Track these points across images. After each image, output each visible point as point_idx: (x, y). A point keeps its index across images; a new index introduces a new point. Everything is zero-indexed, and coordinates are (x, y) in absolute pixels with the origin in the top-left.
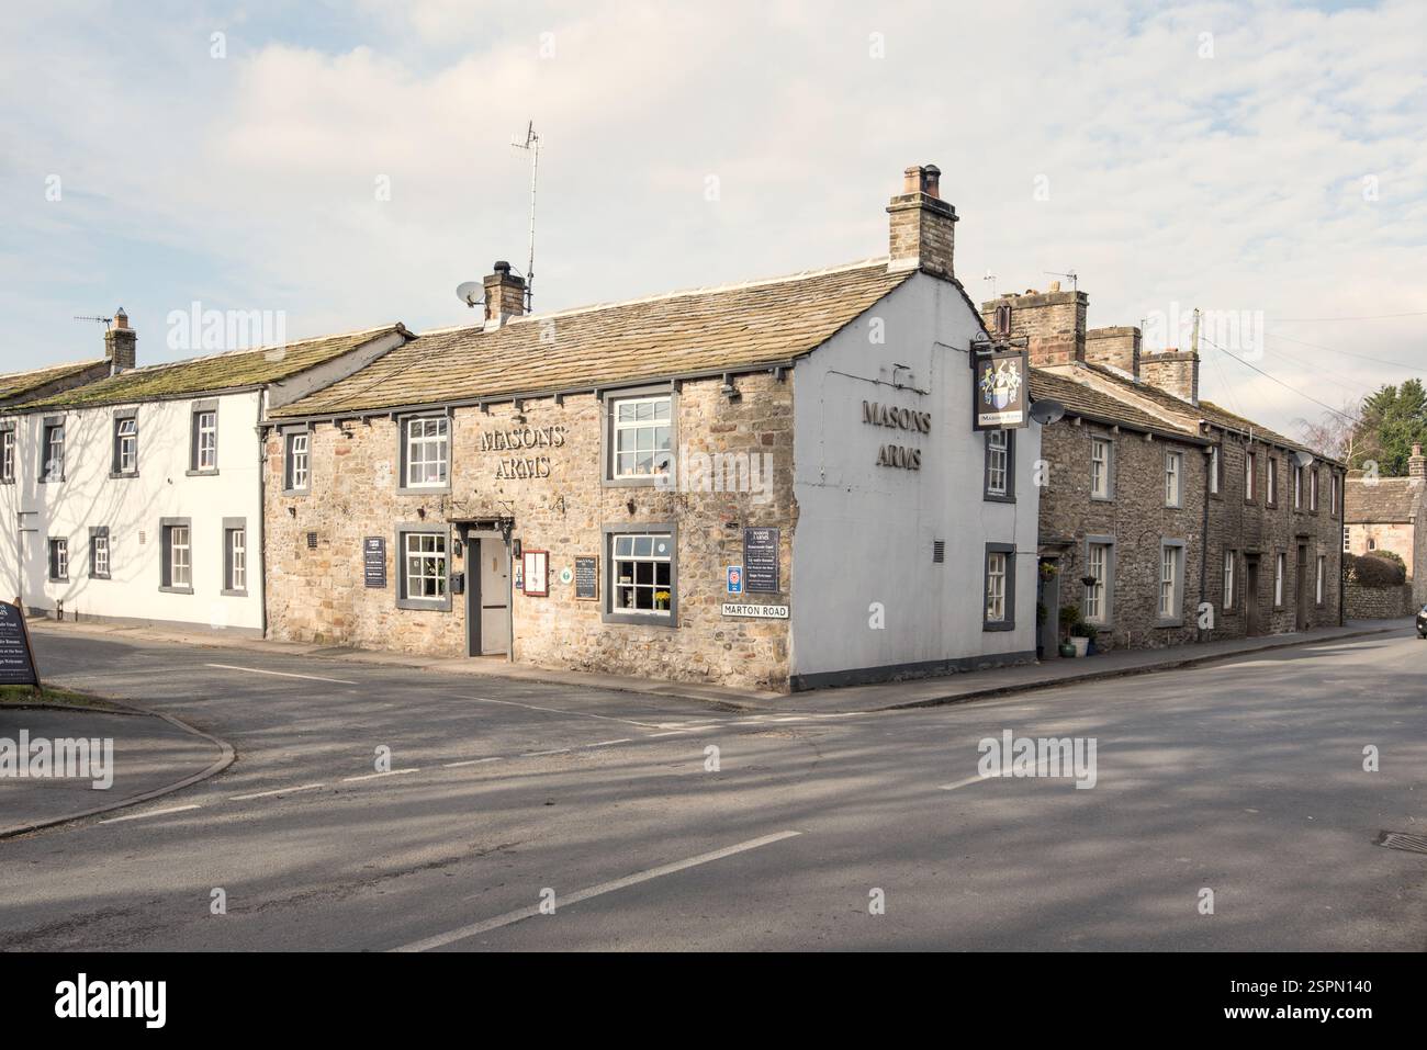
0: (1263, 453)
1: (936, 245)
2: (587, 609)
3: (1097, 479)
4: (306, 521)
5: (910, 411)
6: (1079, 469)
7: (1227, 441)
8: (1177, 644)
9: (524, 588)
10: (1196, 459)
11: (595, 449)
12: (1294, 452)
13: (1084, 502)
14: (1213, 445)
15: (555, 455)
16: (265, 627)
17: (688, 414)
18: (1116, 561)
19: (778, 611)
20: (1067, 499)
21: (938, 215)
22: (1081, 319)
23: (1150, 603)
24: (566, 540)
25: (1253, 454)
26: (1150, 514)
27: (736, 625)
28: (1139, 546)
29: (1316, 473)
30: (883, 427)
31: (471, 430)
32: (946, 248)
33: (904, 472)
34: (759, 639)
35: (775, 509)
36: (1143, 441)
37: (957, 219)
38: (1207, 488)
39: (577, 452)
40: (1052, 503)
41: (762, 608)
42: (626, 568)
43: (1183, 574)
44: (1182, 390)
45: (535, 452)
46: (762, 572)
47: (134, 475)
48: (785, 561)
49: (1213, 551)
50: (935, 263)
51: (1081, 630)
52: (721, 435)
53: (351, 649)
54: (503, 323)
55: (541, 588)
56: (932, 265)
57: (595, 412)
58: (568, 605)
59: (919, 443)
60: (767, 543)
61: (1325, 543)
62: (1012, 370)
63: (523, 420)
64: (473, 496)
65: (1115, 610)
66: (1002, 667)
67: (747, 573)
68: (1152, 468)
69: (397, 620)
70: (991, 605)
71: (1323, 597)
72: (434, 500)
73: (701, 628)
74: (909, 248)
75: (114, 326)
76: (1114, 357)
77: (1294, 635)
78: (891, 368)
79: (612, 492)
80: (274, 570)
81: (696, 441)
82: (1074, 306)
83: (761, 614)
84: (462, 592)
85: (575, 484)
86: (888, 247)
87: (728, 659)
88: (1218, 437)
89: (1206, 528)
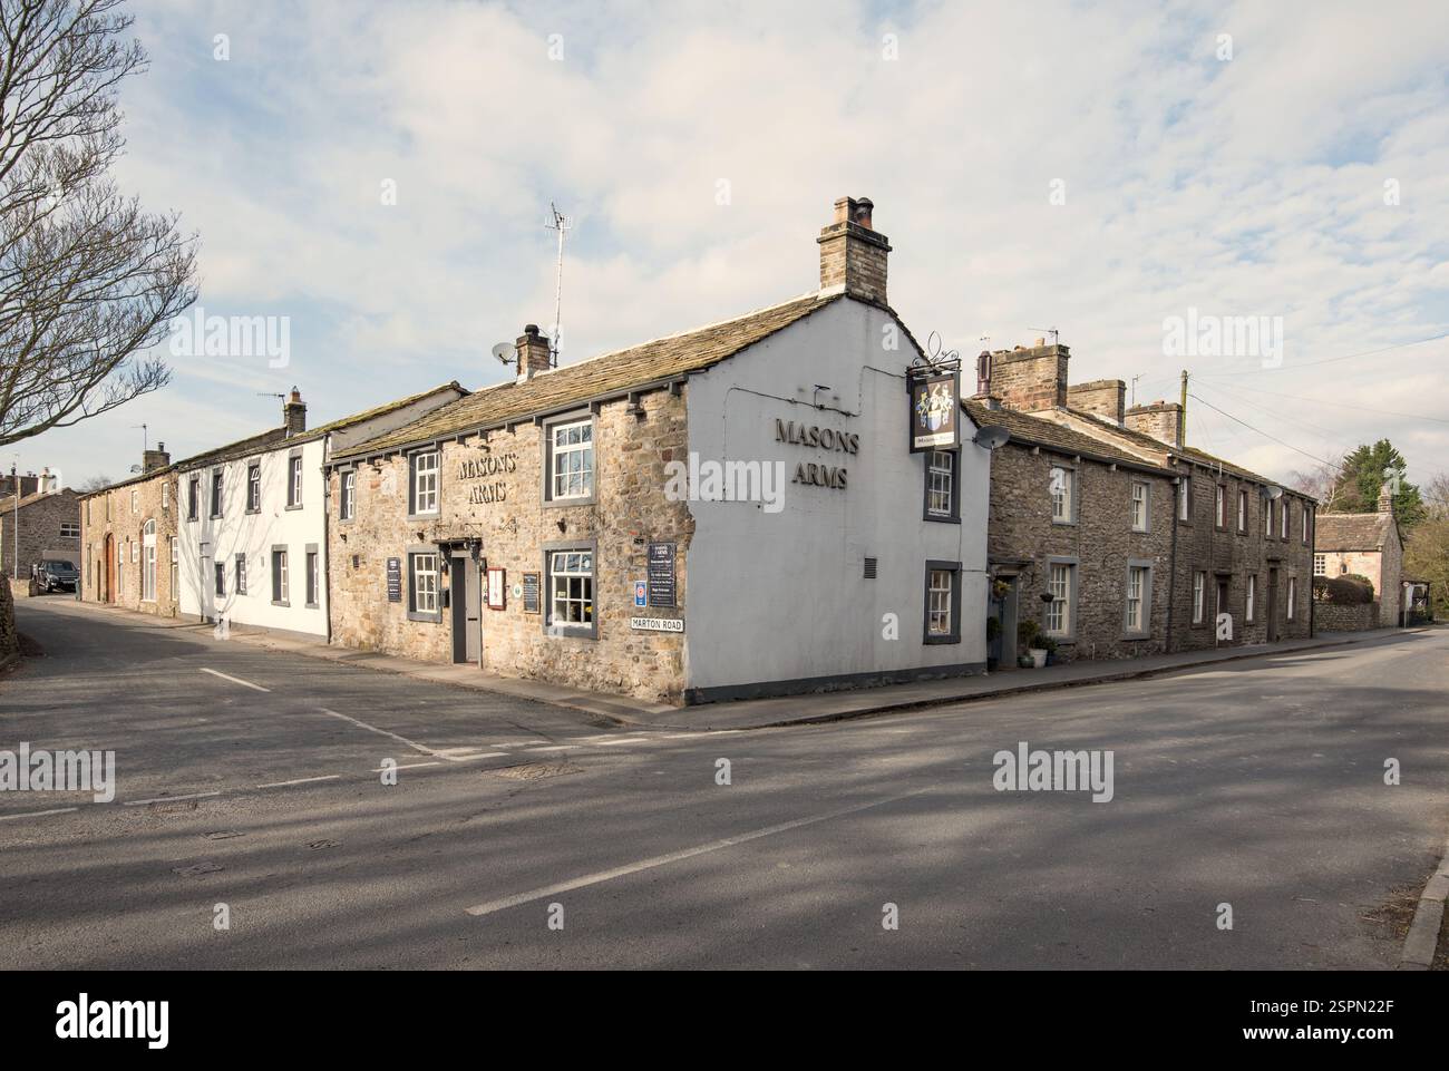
0: (1234, 487)
1: (865, 273)
2: (532, 621)
3: (1061, 505)
4: (353, 546)
5: (834, 431)
6: (1040, 495)
7: (1196, 474)
8: (1146, 655)
9: (488, 603)
10: (1164, 489)
11: (536, 473)
12: (1264, 486)
13: (1045, 526)
14: (1182, 477)
15: (509, 479)
16: (330, 635)
17: (605, 435)
18: (1080, 580)
19: (674, 624)
20: (1025, 522)
21: (868, 243)
22: (1062, 370)
23: (1115, 618)
24: (517, 558)
25: (1224, 487)
26: (1115, 538)
27: (642, 638)
28: (1104, 566)
29: (1287, 505)
30: (801, 445)
31: (455, 461)
32: (877, 276)
33: (827, 491)
34: (660, 652)
35: (673, 524)
36: (1109, 471)
37: (890, 249)
38: (1175, 514)
39: (524, 477)
40: (1009, 526)
41: (662, 621)
42: (561, 582)
43: (1151, 592)
44: (1168, 436)
45: (496, 478)
46: (662, 586)
47: (258, 512)
48: (682, 574)
49: (1182, 572)
50: (865, 289)
51: (1040, 643)
52: (630, 453)
53: (381, 655)
54: (530, 376)
55: (500, 603)
56: (861, 292)
57: (535, 438)
58: (519, 618)
59: (845, 463)
60: (667, 557)
61: (1296, 566)
62: (945, 392)
63: (488, 449)
64: (455, 520)
65: (1078, 624)
66: (946, 678)
67: (651, 586)
68: (1117, 496)
69: (408, 628)
70: (934, 619)
71: (1294, 613)
72: (431, 524)
73: (616, 643)
74: (836, 275)
75: (289, 400)
76: (1101, 407)
77: (1265, 646)
78: (811, 388)
79: (549, 513)
80: (335, 587)
81: (612, 460)
82: (1056, 358)
83: (662, 628)
84: (447, 606)
85: (523, 506)
86: (819, 276)
87: (638, 671)
88: (1188, 471)
89: (1174, 552)
